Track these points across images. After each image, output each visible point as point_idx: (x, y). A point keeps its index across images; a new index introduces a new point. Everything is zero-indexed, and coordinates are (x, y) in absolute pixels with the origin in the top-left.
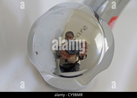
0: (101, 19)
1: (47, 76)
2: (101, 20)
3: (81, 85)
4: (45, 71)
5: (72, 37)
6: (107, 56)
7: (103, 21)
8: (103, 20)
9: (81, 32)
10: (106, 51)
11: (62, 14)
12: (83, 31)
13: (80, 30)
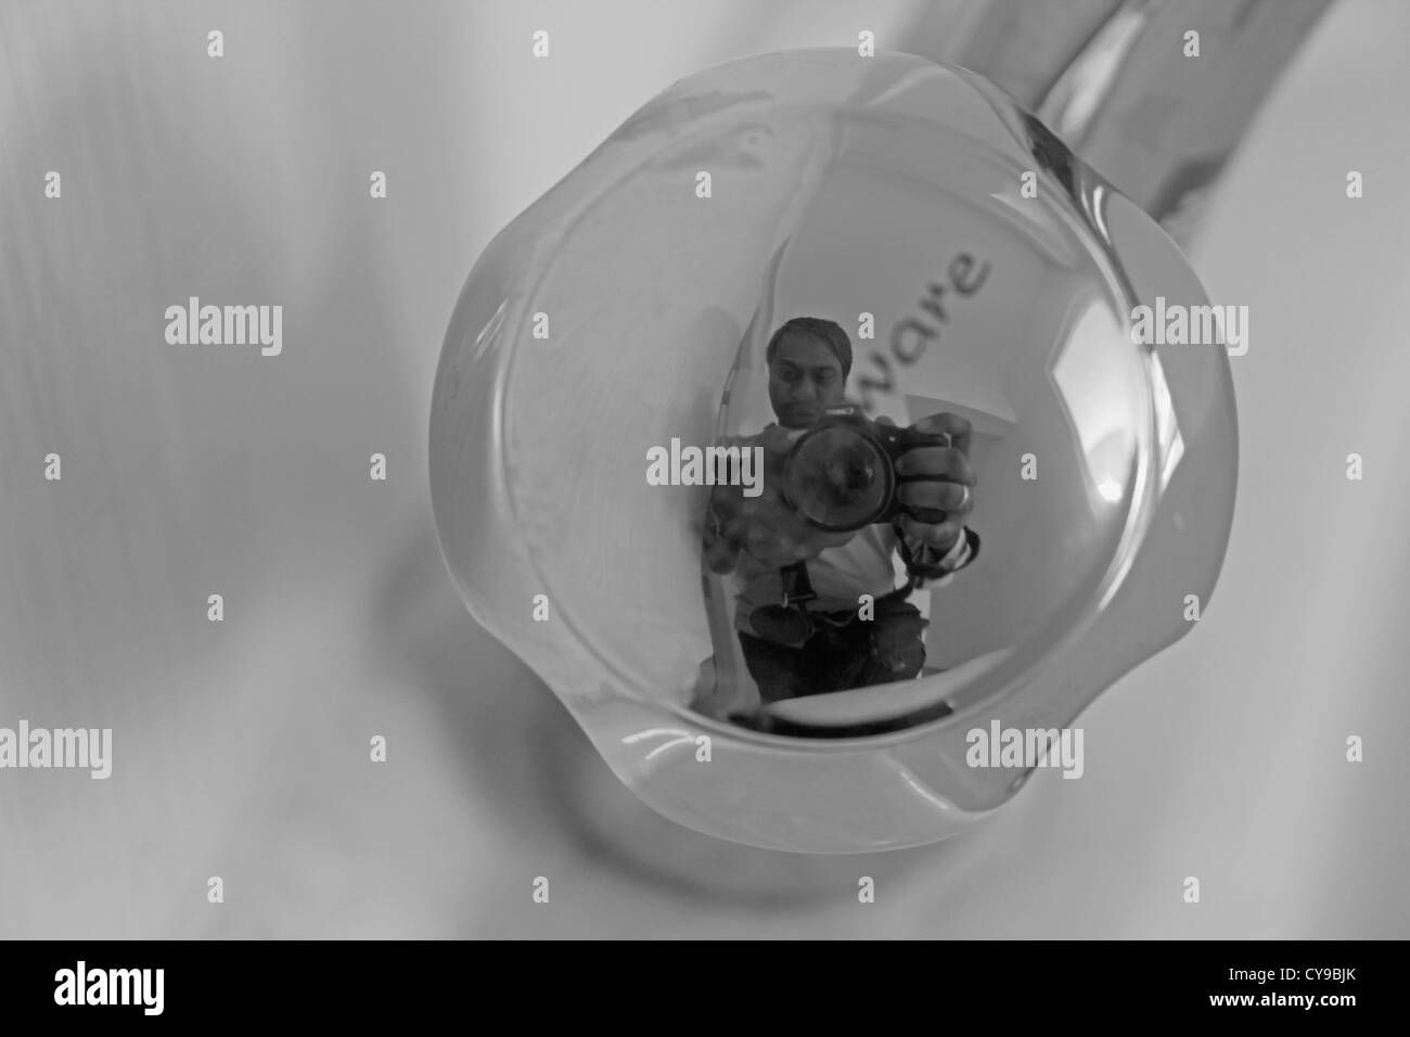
0: (1097, 179)
1: (631, 739)
2: (1098, 194)
3: (943, 805)
4: (620, 688)
5: (838, 366)
6: (1179, 521)
7: (1115, 198)
8: (1110, 188)
9: (938, 311)
10: (1166, 476)
11: (748, 161)
12: (950, 301)
13: (926, 294)
